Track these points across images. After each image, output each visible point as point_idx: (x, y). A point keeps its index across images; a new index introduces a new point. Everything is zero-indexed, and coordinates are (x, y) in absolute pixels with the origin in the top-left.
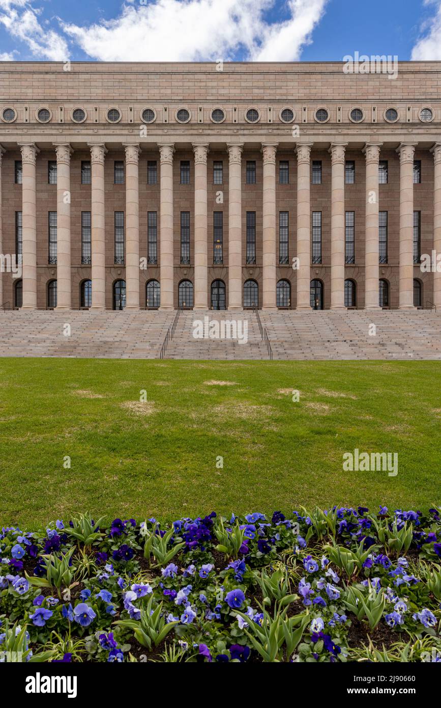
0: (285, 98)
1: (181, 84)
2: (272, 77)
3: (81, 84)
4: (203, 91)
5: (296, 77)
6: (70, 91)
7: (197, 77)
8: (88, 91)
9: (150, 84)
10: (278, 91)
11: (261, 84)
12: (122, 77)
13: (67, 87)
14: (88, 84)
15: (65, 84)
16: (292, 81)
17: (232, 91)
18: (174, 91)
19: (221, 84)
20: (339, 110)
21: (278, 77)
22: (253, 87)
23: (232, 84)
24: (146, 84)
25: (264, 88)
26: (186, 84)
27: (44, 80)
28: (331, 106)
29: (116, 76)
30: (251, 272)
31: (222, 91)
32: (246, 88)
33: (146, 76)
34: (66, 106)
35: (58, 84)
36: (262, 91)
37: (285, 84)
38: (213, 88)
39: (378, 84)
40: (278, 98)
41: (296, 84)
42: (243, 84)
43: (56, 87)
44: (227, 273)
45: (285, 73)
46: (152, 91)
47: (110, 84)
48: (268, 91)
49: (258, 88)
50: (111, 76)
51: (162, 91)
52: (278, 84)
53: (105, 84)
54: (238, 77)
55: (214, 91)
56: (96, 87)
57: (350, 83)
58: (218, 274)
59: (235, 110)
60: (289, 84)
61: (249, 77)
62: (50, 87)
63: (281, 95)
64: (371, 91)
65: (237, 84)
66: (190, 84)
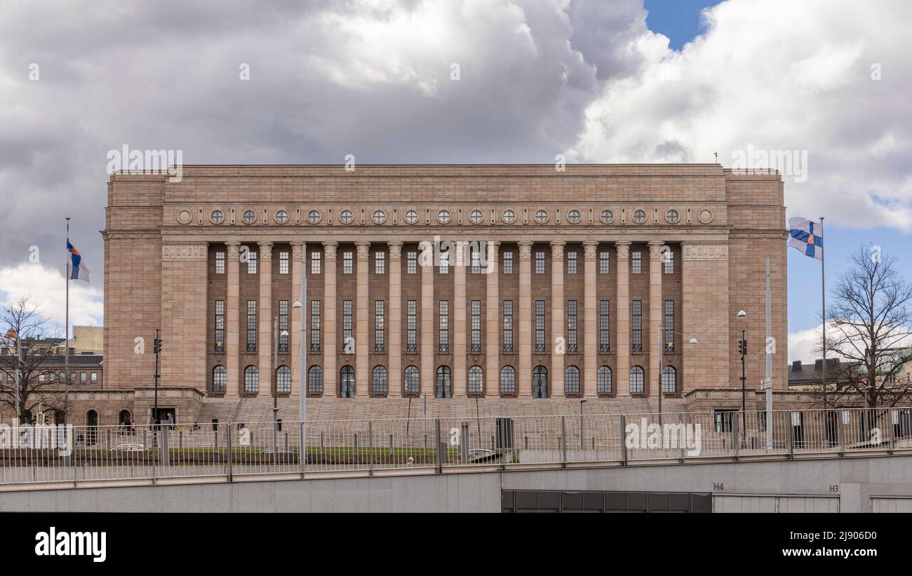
0: (506, 199)
1: (409, 186)
2: (495, 180)
3: (316, 187)
4: (430, 193)
5: (518, 180)
6: (306, 193)
7: (424, 180)
8: (322, 193)
9: (381, 187)
10: (501, 193)
11: (485, 187)
12: (355, 180)
13: (303, 190)
14: (323, 187)
15: (301, 187)
16: (514, 184)
17: (458, 193)
18: (404, 193)
19: (446, 186)
20: (558, 211)
21: (500, 180)
22: (476, 190)
23: (457, 187)
24: (377, 187)
25: (487, 190)
26: (414, 187)
27: (282, 184)
28: (550, 208)
29: (348, 180)
30: (476, 359)
31: (448, 193)
32: (471, 190)
33: (377, 180)
34: (303, 207)
35: (296, 187)
36: (485, 193)
37: (507, 187)
38: (439, 190)
39: (594, 186)
40: (500, 199)
41: (517, 186)
42: (468, 187)
43: (293, 190)
44: (453, 360)
45: (507, 176)
46: (383, 194)
47: (343, 187)
48: (491, 193)
49: (482, 190)
50: (345, 180)
51: (392, 193)
52: (500, 186)
53: (338, 187)
54: (463, 180)
55: (440, 193)
56: (331, 190)
57: (569, 186)
58: (444, 360)
59: (460, 211)
60: (511, 186)
61: (474, 180)
62: (288, 190)
63: (503, 196)
64: (588, 193)
65: (462, 186)
66: (418, 187)
